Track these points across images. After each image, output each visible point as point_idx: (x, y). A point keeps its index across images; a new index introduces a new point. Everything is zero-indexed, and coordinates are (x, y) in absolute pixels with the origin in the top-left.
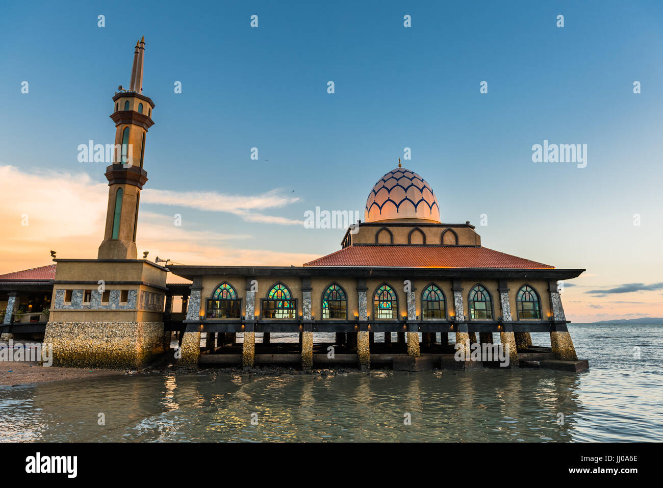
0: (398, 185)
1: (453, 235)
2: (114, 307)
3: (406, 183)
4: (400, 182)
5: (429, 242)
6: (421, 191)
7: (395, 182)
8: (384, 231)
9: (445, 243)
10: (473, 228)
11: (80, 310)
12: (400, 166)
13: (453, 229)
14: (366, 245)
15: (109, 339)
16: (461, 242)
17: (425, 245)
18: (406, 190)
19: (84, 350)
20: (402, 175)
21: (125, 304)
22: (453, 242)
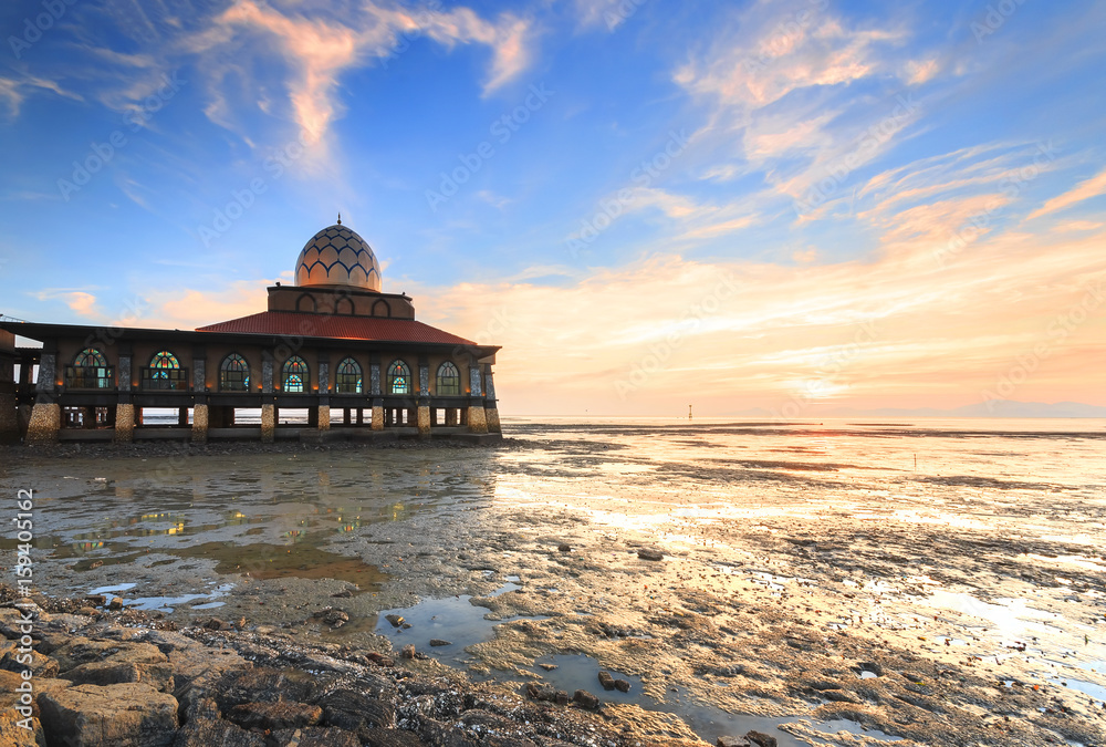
0: (330, 244)
1: (385, 306)
3: (339, 243)
4: (333, 242)
5: (357, 312)
6: (357, 254)
7: (327, 241)
8: (307, 297)
9: (376, 314)
10: (410, 300)
12: (339, 222)
13: (386, 299)
14: (284, 312)
17: (353, 315)
18: (339, 252)
20: (337, 233)
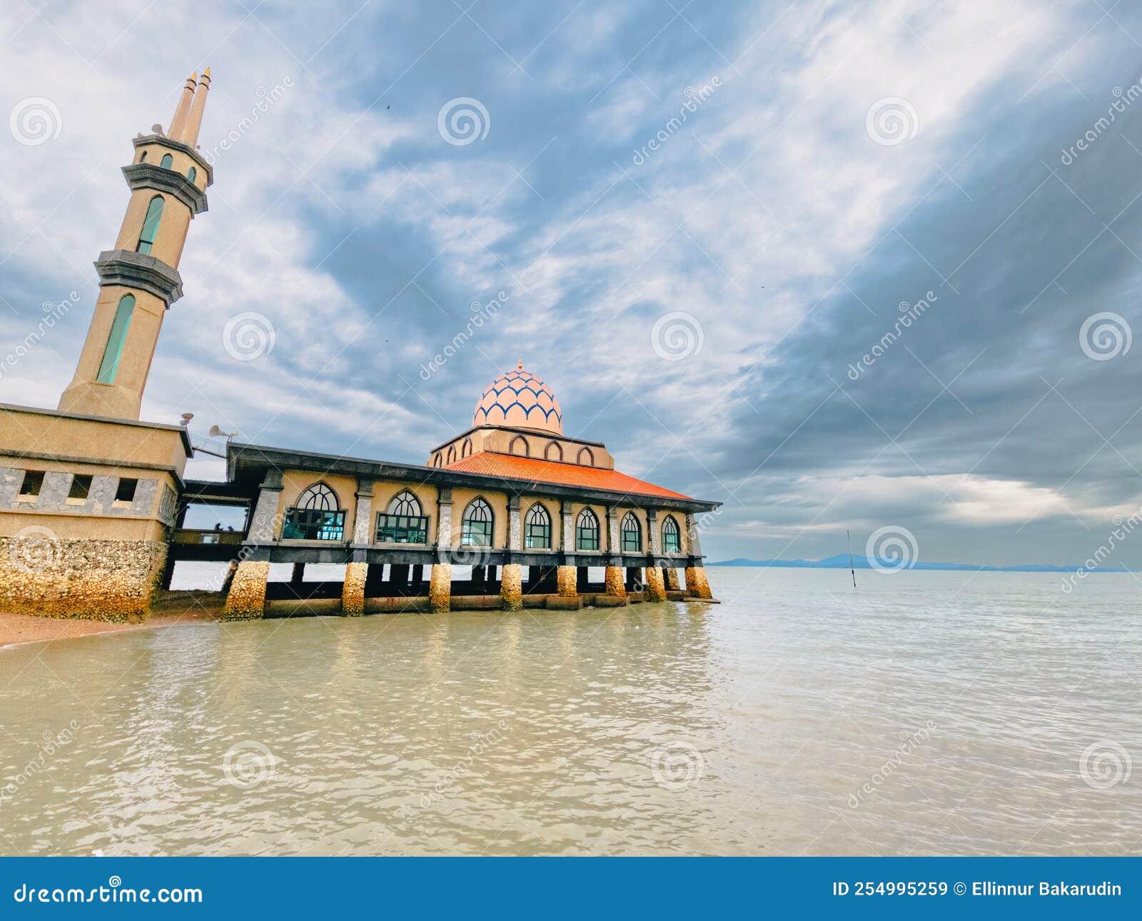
1: (589, 456)
2: (98, 510)
5: (565, 459)
8: (519, 439)
9: (582, 463)
11: (11, 511)
15: (77, 573)
16: (597, 464)
17: (561, 462)
19: (9, 595)
21: (126, 505)
22: (589, 464)
